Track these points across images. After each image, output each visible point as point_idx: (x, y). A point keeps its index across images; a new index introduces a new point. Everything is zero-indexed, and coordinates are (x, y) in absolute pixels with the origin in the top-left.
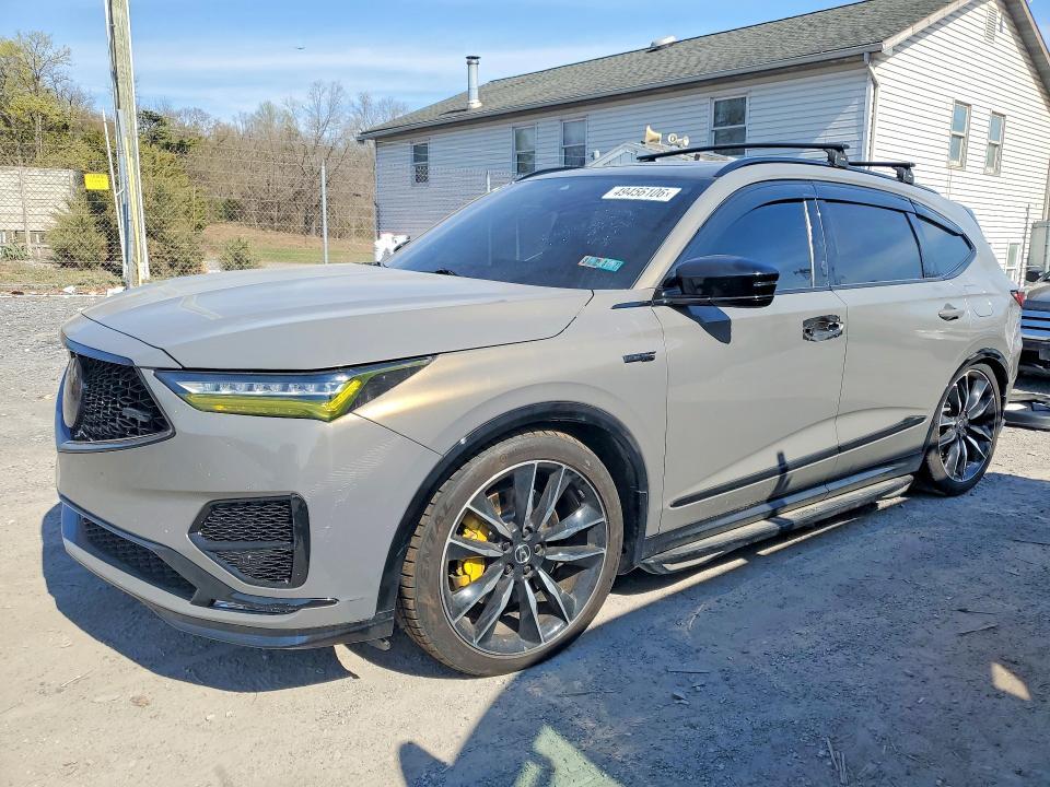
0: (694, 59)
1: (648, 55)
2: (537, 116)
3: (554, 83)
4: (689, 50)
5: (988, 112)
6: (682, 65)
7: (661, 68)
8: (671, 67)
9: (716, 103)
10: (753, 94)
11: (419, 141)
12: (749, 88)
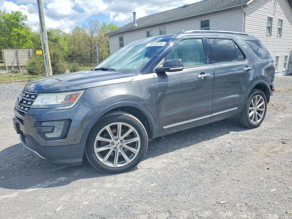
0: (195, 9)
1: (182, 9)
2: (152, 27)
3: (157, 18)
4: (193, 7)
5: (278, 19)
6: (192, 11)
7: (186, 13)
8: (189, 12)
9: (201, 21)
10: (211, 19)
11: (121, 36)
12: (210, 17)
